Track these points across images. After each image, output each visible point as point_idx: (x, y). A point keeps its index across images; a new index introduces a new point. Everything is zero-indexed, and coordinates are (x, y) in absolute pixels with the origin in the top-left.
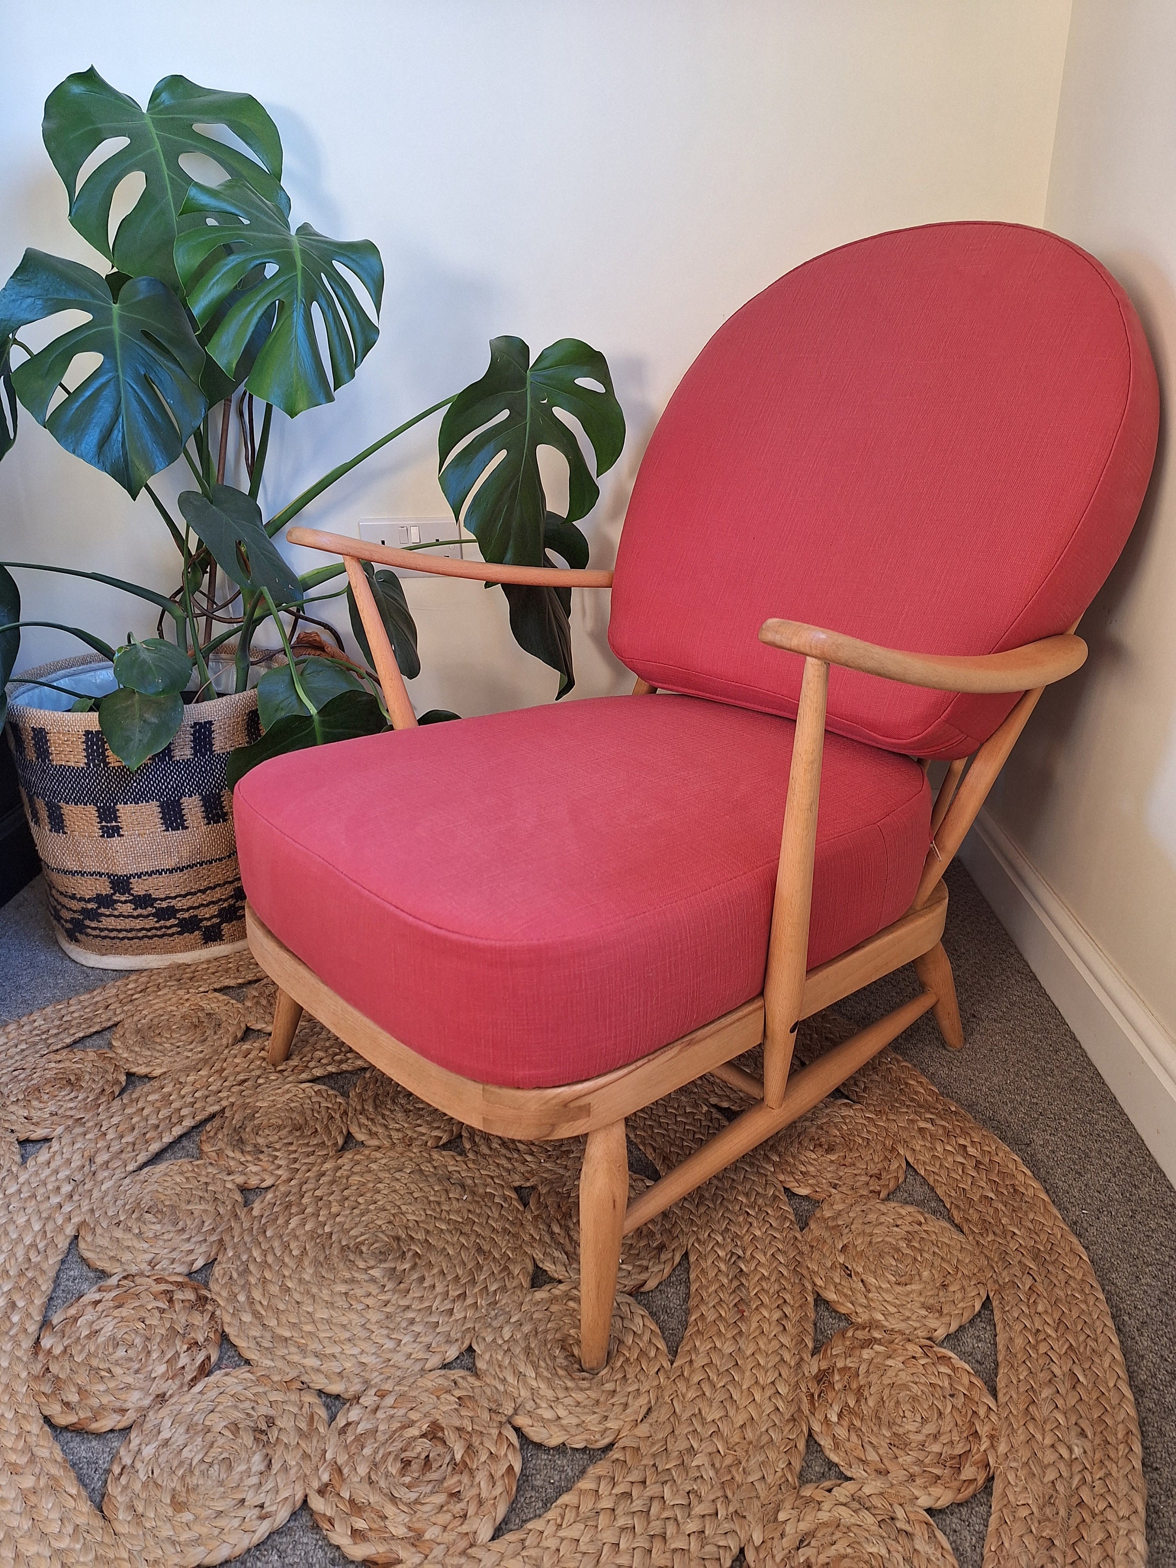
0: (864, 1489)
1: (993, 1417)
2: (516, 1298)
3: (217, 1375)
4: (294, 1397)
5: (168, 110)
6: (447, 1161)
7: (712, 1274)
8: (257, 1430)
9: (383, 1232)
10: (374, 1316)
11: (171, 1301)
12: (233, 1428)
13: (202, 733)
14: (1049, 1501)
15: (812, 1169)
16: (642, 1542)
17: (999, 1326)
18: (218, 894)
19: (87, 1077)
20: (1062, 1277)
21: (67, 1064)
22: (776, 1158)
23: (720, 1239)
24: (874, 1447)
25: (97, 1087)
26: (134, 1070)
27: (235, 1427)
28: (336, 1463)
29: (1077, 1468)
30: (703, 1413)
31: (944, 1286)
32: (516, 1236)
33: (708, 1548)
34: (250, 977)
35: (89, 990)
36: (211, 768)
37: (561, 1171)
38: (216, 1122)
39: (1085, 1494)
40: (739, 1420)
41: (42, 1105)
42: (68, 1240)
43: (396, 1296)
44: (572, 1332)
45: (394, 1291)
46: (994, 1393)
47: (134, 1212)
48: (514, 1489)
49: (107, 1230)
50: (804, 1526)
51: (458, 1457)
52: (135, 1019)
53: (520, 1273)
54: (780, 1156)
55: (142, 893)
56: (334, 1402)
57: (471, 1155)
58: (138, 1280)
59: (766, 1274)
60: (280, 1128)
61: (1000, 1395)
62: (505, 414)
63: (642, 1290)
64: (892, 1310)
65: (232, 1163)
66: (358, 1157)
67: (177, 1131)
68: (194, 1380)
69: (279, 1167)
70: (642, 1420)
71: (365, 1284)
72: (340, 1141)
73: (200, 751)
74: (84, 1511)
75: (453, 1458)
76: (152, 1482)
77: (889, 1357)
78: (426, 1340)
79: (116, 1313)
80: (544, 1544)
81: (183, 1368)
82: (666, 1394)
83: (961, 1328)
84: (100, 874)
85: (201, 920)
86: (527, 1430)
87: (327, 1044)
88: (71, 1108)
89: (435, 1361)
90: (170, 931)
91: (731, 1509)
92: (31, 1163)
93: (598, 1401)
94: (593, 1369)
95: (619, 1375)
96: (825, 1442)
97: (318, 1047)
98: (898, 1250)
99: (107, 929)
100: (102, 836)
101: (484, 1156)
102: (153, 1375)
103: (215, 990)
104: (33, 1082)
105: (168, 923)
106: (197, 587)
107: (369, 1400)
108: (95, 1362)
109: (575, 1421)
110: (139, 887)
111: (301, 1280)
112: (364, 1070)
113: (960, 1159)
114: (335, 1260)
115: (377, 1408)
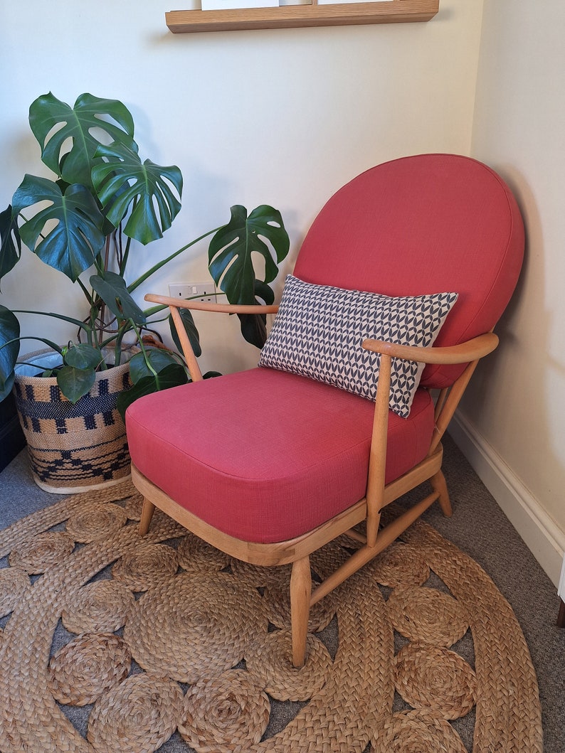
0: (420, 713)
1: (474, 679)
2: (262, 637)
3: (131, 677)
4: (167, 684)
5: (83, 108)
6: (225, 577)
7: (348, 623)
8: (152, 700)
9: (199, 610)
10: (199, 648)
11: (107, 645)
13: (104, 385)
14: (500, 714)
15: (389, 574)
16: (326, 741)
17: (475, 640)
18: (110, 457)
19: (57, 545)
20: (500, 616)
21: (47, 539)
22: (372, 570)
23: (350, 607)
24: (424, 695)
25: (62, 549)
26: (78, 541)
27: (142, 699)
28: (189, 712)
29: (511, 699)
30: (349, 683)
31: (450, 623)
32: (259, 610)
33: (356, 742)
34: (127, 495)
35: (52, 505)
36: (107, 400)
37: (277, 580)
38: (119, 563)
39: (515, 710)
40: (365, 685)
41: (37, 559)
42: (57, 620)
43: (208, 639)
44: (288, 651)
45: (207, 637)
46: (474, 669)
47: (86, 605)
48: (269, 720)
49: (75, 614)
50: (396, 730)
51: (243, 708)
52: (76, 517)
53: (263, 626)
54: (374, 569)
55: (76, 458)
56: (185, 686)
57: (236, 574)
58: (91, 636)
59: (372, 621)
60: (148, 565)
61: (477, 670)
62: (238, 238)
63: (318, 631)
64: (428, 635)
65: (128, 581)
66: (184, 577)
67: (101, 567)
68: (121, 680)
69: (149, 582)
70: (322, 688)
71: (194, 634)
72: (176, 570)
73: (102, 393)
74: (78, 741)
75: (241, 708)
76: (107, 725)
77: (428, 656)
78: (223, 657)
79: (83, 651)
80: (284, 743)
81: (116, 675)
82: (332, 676)
83: (458, 641)
84: (57, 451)
85: (103, 470)
86: (273, 694)
87: (166, 525)
88: (51, 559)
89: (228, 666)
90: (89, 475)
91: (364, 724)
92: (35, 584)
93: (302, 681)
95: (310, 669)
96: (402, 694)
97: (162, 527)
98: (429, 608)
99: (60, 476)
100: (58, 433)
101: (241, 574)
102: (102, 679)
103: (111, 502)
104: (32, 548)
105: (88, 472)
106: (96, 317)
107: (200, 684)
108: (76, 675)
109: (293, 690)
110: (75, 456)
111: (165, 633)
112: (184, 537)
113: (454, 567)
114: (179, 624)
115: (205, 688)
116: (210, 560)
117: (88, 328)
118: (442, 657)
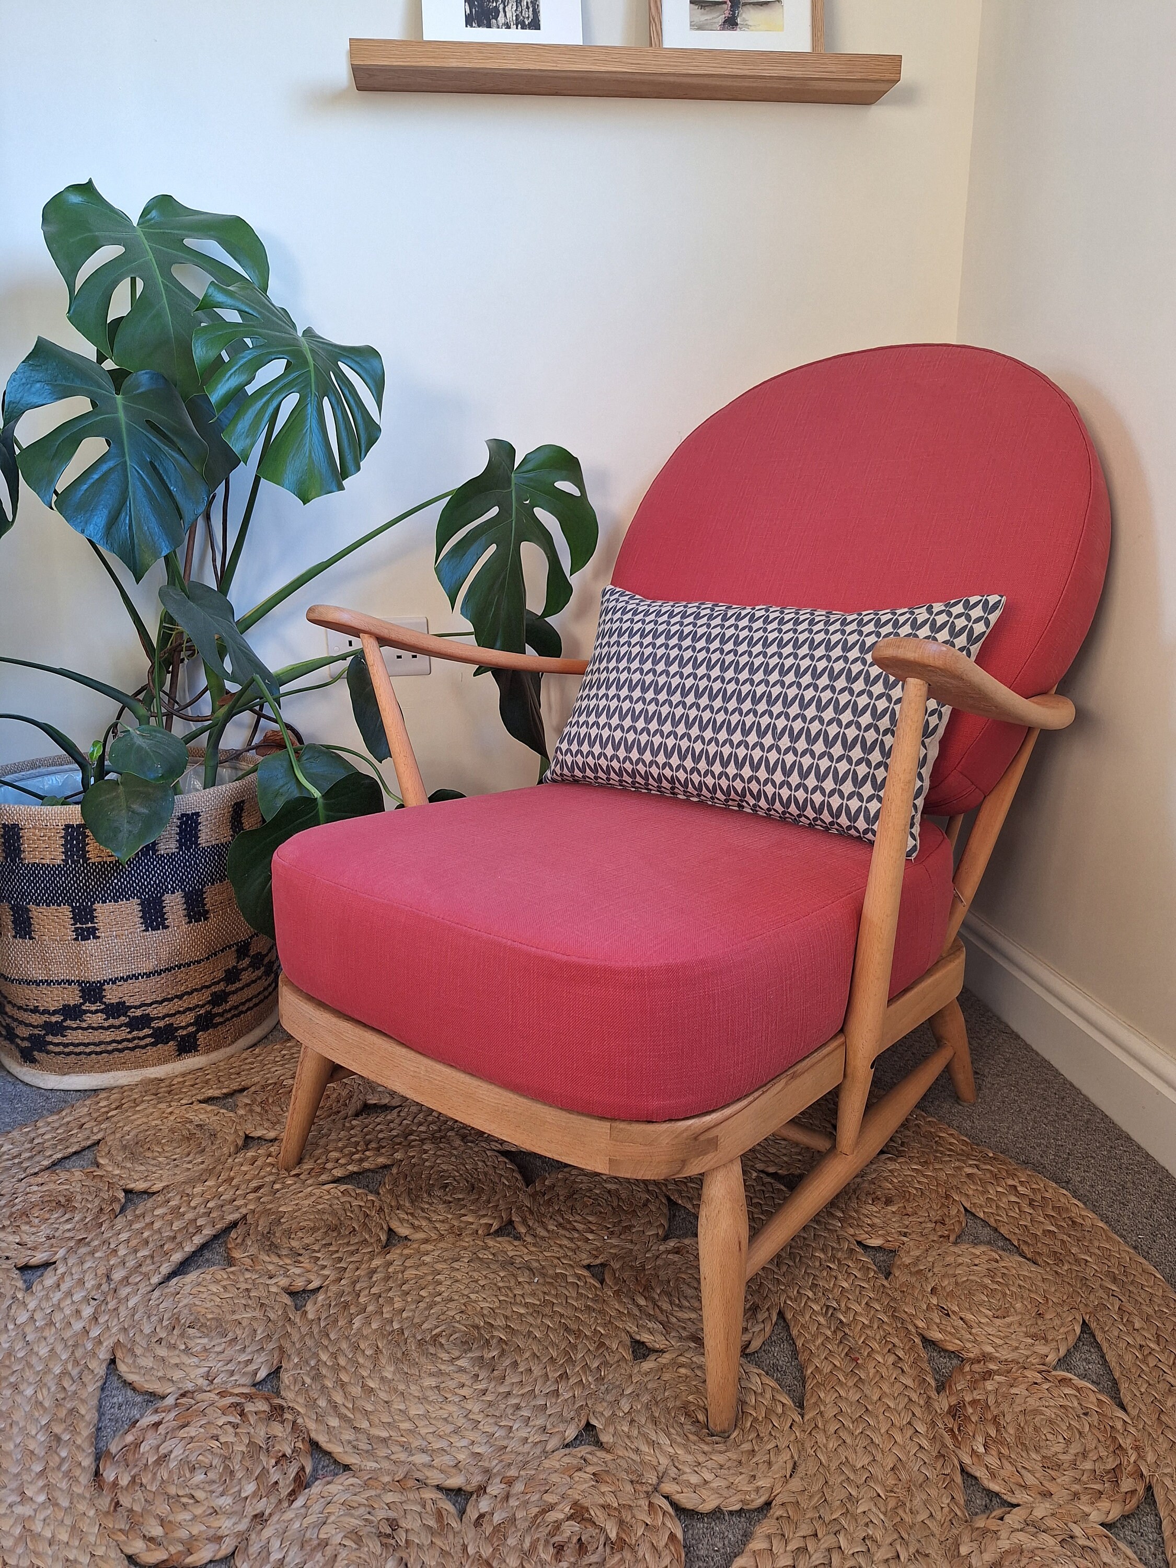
0: (1035, 1513)
1: (1131, 1430)
2: (623, 1371)
3: (316, 1488)
4: (413, 1496)
6: (505, 1245)
7: (813, 1328)
8: (380, 1535)
9: (458, 1322)
10: (476, 1407)
11: (242, 1414)
12: (354, 1537)
13: (189, 824)
15: (876, 1221)
17: (1105, 1346)
18: (195, 1000)
19: (79, 1197)
20: (1143, 1295)
21: (52, 1186)
22: (840, 1214)
23: (810, 1294)
24: (1029, 1471)
25: (94, 1206)
26: (131, 1186)
27: (356, 1536)
28: (480, 1556)
30: (850, 1460)
31: (1040, 1315)
32: (602, 1312)
34: (235, 1086)
35: (52, 1113)
36: (195, 863)
37: (629, 1246)
38: (241, 1229)
40: (890, 1462)
41: (34, 1230)
42: (104, 1366)
43: (492, 1385)
44: (690, 1398)
45: (489, 1379)
46: (1123, 1407)
47: (174, 1328)
48: (683, 1556)
49: (148, 1349)
50: (989, 1557)
51: (613, 1535)
52: (118, 1135)
53: (619, 1347)
54: (843, 1212)
55: (116, 1001)
56: (458, 1495)
57: (529, 1239)
58: (199, 1397)
59: (866, 1322)
60: (314, 1230)
61: (1129, 1409)
62: (495, 511)
63: (748, 1351)
64: (1000, 1342)
65: (270, 1267)
66: (406, 1252)
67: (198, 1241)
68: (293, 1495)
69: (324, 1267)
70: (791, 1476)
71: (456, 1375)
72: (384, 1237)
73: (185, 844)
75: (607, 1538)
77: (1012, 1386)
78: (540, 1422)
79: (182, 1433)
81: (276, 1483)
82: (808, 1445)
83: (1069, 1352)
84: (70, 982)
85: (177, 1029)
86: (677, 1497)
87: (340, 1145)
88: (69, 1230)
89: (553, 1443)
90: (142, 1043)
91: (912, 1550)
92: (36, 1287)
93: (740, 1462)
94: (724, 1432)
95: (753, 1435)
96: (981, 1473)
97: (330, 1147)
98: (986, 1287)
99: (72, 1044)
100: (76, 939)
101: (543, 1238)
102: (243, 1495)
104: (16, 1208)
105: (141, 1034)
106: (160, 685)
107: (495, 1488)
108: (172, 1490)
109: (724, 1483)
110: (112, 995)
111: (383, 1379)
112: (385, 1167)
113: (1013, 1199)
114: (415, 1355)
115: (507, 1497)
116: (462, 1212)
117: (142, 711)
118: (1046, 1386)
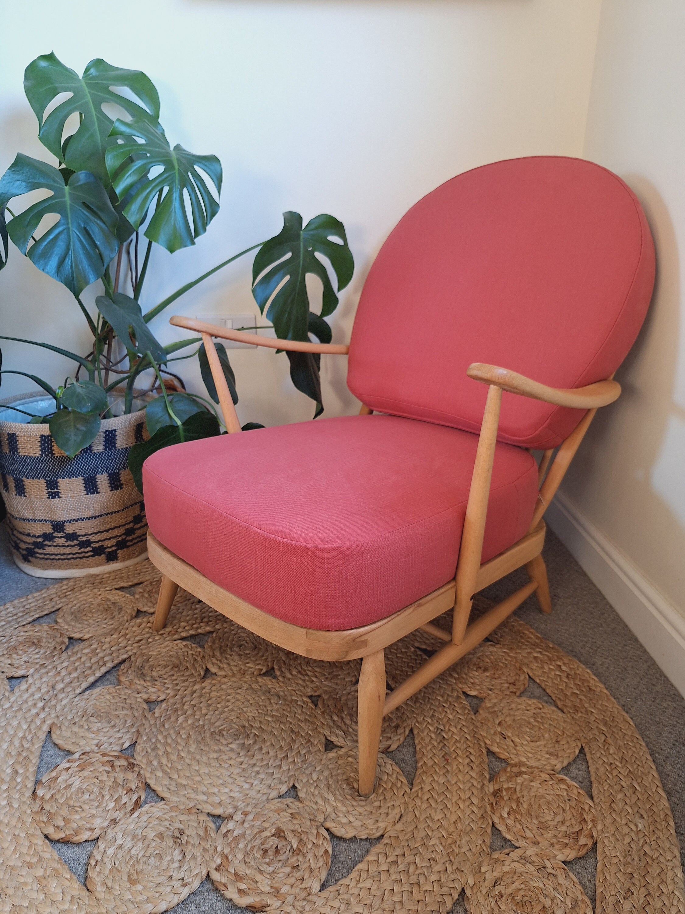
0: (527, 853)
1: (593, 811)
2: (318, 757)
3: (146, 807)
4: (194, 817)
5: (94, 78)
6: (267, 682)
7: (427, 740)
8: (174, 837)
9: (234, 723)
10: (236, 771)
11: (112, 766)
12: (160, 836)
13: (110, 436)
14: (628, 853)
15: (476, 681)
16: (406, 887)
17: (590, 762)
18: (115, 533)
19: (44, 640)
20: (620, 734)
21: (31, 633)
22: (456, 675)
23: (430, 721)
24: (530, 830)
25: (52, 646)
26: (72, 635)
27: (161, 836)
28: (223, 853)
29: (640, 835)
30: (432, 816)
31: (557, 742)
32: (313, 723)
33: (444, 889)
34: (136, 581)
35: (37, 590)
36: (114, 458)
37: (335, 686)
38: (127, 664)
39: (647, 849)
40: (453, 818)
41: (18, 657)
42: (45, 734)
43: (247, 759)
44: (352, 775)
45: (246, 756)
46: (591, 797)
47: (83, 717)
48: (330, 862)
49: (68, 727)
50: (496, 874)
51: (295, 846)
52: (70, 606)
53: (318, 743)
54: (458, 674)
55: (71, 532)
56: (218, 819)
57: (281, 679)
58: (91, 755)
59: (458, 739)
60: (165, 666)
61: (595, 799)
62: (289, 255)
63: (389, 750)
64: (531, 755)
65: (139, 687)
66: (213, 682)
67: (104, 670)
68: (133, 811)
69: (168, 688)
70: (398, 821)
71: (228, 753)
72: (202, 673)
73: (108, 447)
74: (76, 887)
75: (292, 847)
76: (114, 869)
77: (532, 781)
78: (269, 782)
79: (81, 774)
80: (351, 891)
81: (125, 804)
82: (410, 806)
83: (569, 764)
84: (46, 521)
85: (106, 548)
86: (333, 830)
87: (188, 618)
88: (37, 658)
89: (274, 794)
90: (87, 555)
91: (455, 867)
92: (16, 690)
93: (371, 812)
94: (366, 795)
95: (382, 798)
96: (502, 828)
97: (182, 619)
98: (530, 723)
99: (49, 554)
100: (49, 498)
101: (289, 679)
102: (107, 809)
103: (116, 589)
104: (11, 644)
105: (86, 550)
106: (101, 352)
107: (238, 817)
108: (71, 803)
109: (360, 823)
110: (69, 529)
111: (189, 752)
112: (211, 632)
113: (558, 673)
114: (208, 740)
115: (243, 822)
116: (248, 661)
117: (90, 366)
118: (551, 783)
